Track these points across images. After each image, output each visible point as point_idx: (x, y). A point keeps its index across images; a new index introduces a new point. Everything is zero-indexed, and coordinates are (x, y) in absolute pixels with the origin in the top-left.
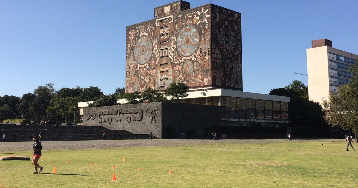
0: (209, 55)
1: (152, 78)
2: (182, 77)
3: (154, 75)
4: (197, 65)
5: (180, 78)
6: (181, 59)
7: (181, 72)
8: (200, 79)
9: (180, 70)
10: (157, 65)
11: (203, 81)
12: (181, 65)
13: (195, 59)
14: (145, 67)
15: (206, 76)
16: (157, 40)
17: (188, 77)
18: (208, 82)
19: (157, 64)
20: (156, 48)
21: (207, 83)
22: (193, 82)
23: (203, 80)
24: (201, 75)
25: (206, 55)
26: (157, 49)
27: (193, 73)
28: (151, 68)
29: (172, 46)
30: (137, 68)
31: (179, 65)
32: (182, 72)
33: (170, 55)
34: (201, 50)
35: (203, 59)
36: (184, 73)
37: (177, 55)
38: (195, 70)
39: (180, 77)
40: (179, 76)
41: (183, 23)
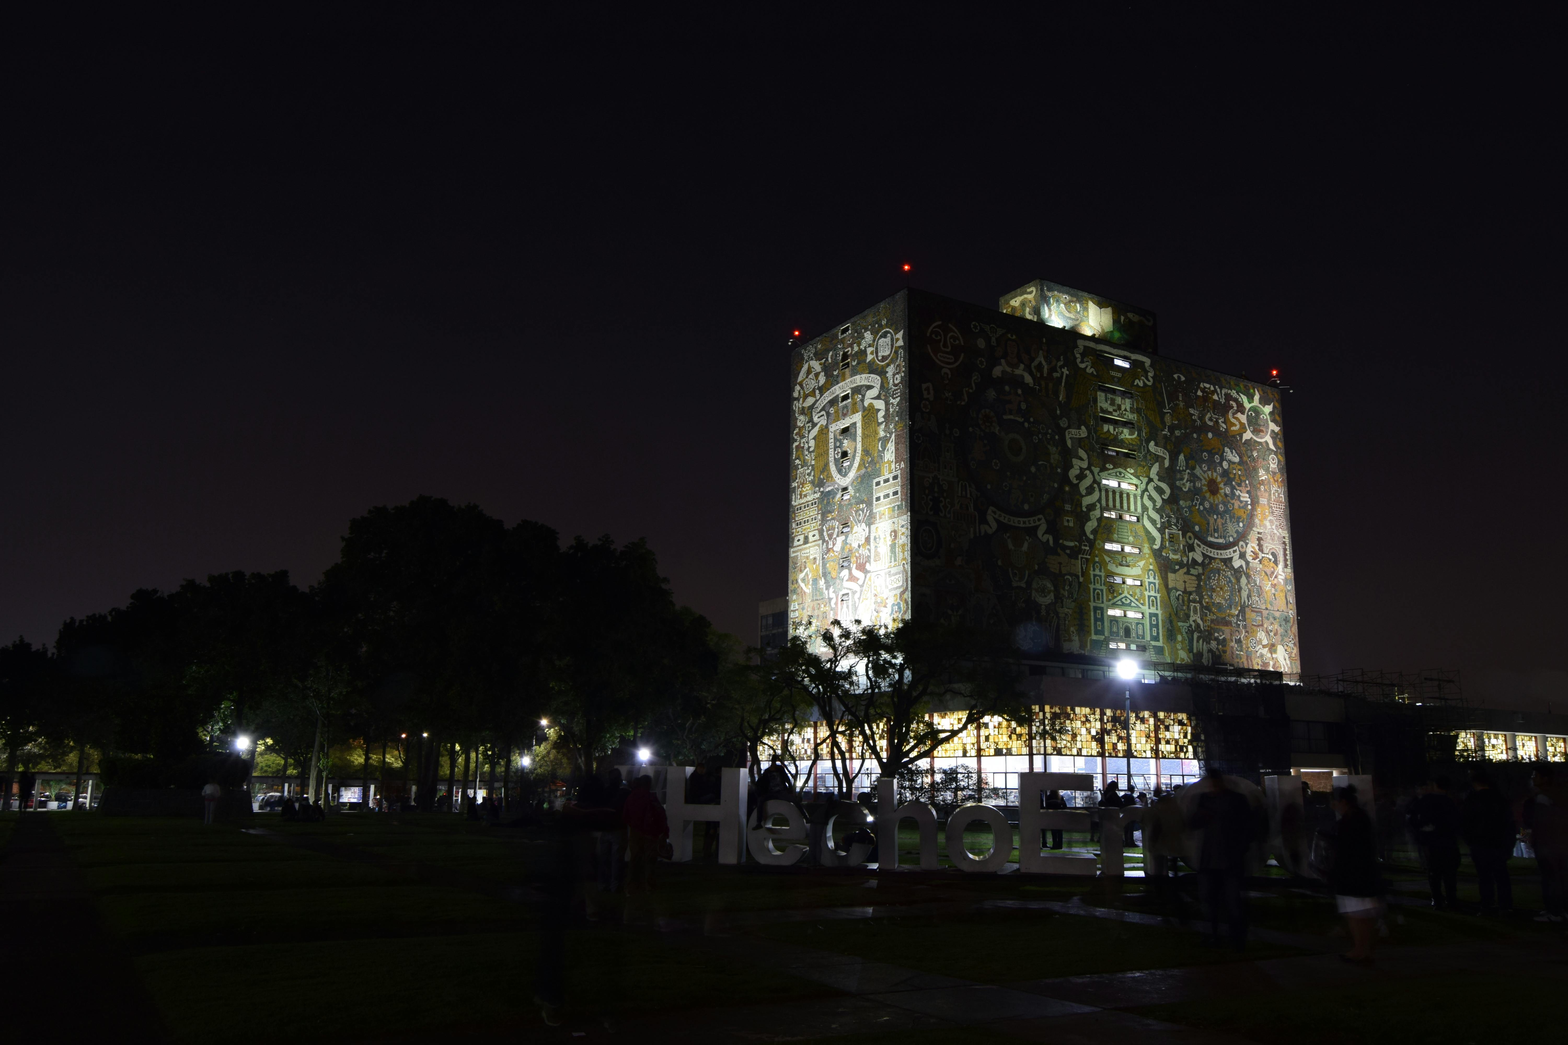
0: (1286, 566)
1: (1066, 594)
2: (1199, 621)
3: (1080, 583)
4: (1250, 590)
5: (1193, 624)
6: (1191, 548)
7: (1194, 601)
8: (1264, 646)
9: (1190, 593)
10: (1088, 539)
11: (1274, 656)
12: (1193, 571)
13: (1241, 567)
14: (1032, 531)
15: (1282, 640)
16: (1083, 427)
17: (1223, 628)
18: (1288, 662)
19: (1091, 537)
20: (1085, 465)
21: (1287, 664)
22: (1241, 651)
23: (1275, 652)
24: (1268, 632)
25: (1276, 563)
26: (1089, 468)
27: (1238, 616)
28: (1064, 548)
29: (1152, 483)
30: (984, 521)
31: (1185, 570)
32: (1200, 602)
33: (1145, 517)
34: (1259, 539)
35: (1269, 573)
36: (1207, 608)
37: (1175, 525)
38: (1247, 609)
39: (1192, 619)
40: (1188, 616)
41: (1192, 411)
